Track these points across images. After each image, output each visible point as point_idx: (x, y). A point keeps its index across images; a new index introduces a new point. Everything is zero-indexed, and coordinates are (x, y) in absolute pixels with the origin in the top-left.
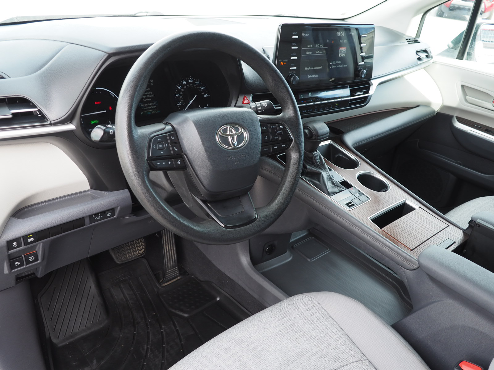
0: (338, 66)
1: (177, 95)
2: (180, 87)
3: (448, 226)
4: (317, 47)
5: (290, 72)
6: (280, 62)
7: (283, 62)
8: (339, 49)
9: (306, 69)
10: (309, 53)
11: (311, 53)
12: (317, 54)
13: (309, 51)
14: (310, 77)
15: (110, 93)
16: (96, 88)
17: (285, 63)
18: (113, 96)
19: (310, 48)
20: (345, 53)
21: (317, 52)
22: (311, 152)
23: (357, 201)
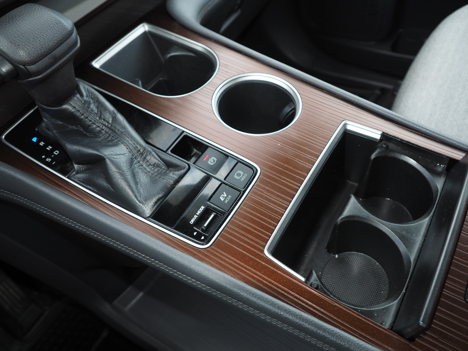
22: (62, 105)
23: (225, 196)
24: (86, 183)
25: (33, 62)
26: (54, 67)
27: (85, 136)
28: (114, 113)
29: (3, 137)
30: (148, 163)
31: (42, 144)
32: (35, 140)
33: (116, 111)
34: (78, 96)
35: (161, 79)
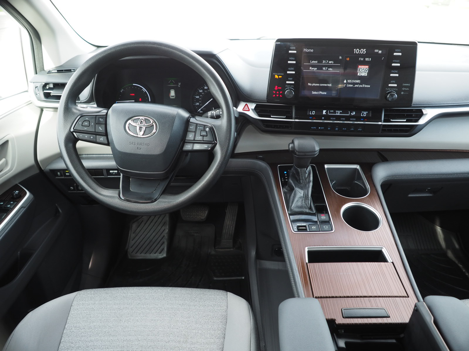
0: (356, 86)
1: (197, 97)
2: (201, 91)
3: (406, 297)
4: (324, 63)
5: (286, 86)
6: (275, 75)
7: (278, 76)
8: (358, 67)
9: (310, 84)
10: (312, 69)
11: (316, 69)
12: (324, 70)
13: (313, 66)
14: (314, 93)
15: (143, 88)
16: (134, 84)
17: (280, 77)
18: (144, 91)
19: (314, 63)
20: (367, 72)
21: (324, 69)
22: (299, 168)
23: (315, 228)
24: (285, 193)
25: (298, 152)
26: (303, 157)
27: (297, 181)
28: (311, 181)
29: (279, 166)
30: (305, 202)
31: (286, 175)
32: (285, 172)
33: (312, 181)
34: (305, 169)
35: (348, 188)
